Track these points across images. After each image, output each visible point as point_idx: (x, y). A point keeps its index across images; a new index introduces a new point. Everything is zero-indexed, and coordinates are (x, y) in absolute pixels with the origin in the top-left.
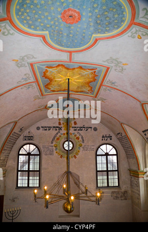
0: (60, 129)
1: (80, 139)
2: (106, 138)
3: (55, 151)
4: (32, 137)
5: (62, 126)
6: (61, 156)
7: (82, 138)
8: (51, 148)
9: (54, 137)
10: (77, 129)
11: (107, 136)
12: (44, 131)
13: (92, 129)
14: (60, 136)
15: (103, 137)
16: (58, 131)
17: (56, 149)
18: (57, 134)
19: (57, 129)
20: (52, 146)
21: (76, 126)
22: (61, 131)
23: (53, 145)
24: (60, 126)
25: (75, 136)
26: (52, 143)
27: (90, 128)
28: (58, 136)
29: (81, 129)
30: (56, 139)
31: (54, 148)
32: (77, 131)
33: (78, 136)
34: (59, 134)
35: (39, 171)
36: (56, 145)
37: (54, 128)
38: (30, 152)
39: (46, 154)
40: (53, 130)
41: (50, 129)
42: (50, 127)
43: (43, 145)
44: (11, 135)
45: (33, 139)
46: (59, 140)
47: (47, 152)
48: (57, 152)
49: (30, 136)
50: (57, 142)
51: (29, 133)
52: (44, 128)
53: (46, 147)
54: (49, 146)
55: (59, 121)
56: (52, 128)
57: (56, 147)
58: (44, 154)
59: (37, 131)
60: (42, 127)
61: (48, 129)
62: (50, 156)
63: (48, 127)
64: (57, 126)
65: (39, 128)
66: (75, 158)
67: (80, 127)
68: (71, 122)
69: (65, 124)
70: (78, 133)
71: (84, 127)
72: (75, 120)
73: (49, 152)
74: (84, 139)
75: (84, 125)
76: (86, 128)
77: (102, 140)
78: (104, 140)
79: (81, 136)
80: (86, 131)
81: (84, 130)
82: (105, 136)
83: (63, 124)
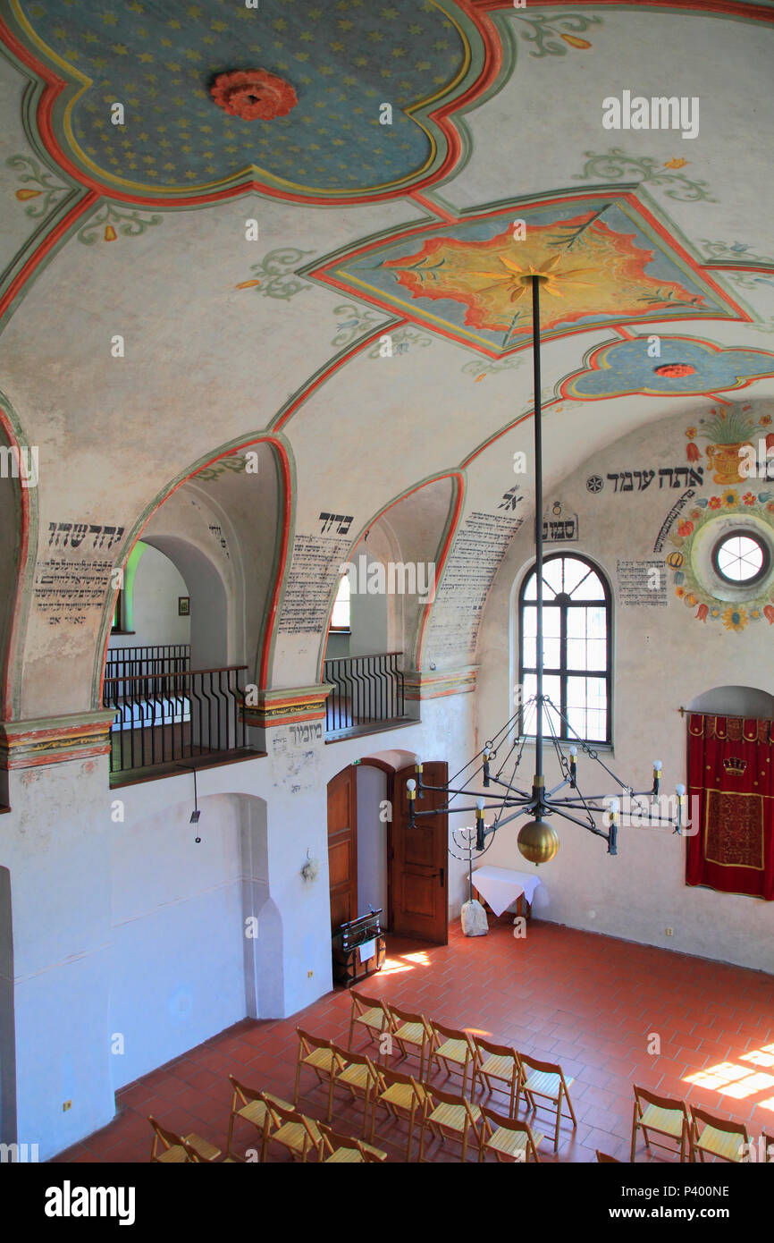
0: (696, 477)
3: (672, 588)
4: (570, 524)
5: (704, 461)
6: (703, 611)
9: (669, 521)
12: (622, 496)
14: (696, 515)
16: (683, 489)
17: (678, 577)
18: (681, 503)
19: (682, 478)
20: (659, 564)
22: (697, 488)
23: (663, 556)
24: (694, 466)
25: (772, 507)
26: (658, 547)
28: (685, 514)
30: (675, 529)
31: (669, 571)
34: (691, 505)
35: (607, 675)
36: (676, 556)
37: (666, 478)
38: (567, 592)
39: (634, 599)
40: (661, 486)
41: (647, 484)
42: (645, 474)
43: (618, 561)
44: (462, 525)
45: (575, 534)
46: (689, 534)
47: (634, 592)
48: (681, 592)
49: (562, 519)
50: (682, 544)
51: (557, 510)
52: (620, 480)
53: (629, 567)
54: (643, 563)
55: (689, 442)
56: (657, 477)
57: (675, 566)
58: (624, 600)
59: (591, 494)
60: (610, 477)
61: (636, 486)
62: (650, 607)
63: (638, 474)
64: (679, 465)
65: (600, 484)
66: (771, 622)
68: (751, 440)
69: (717, 452)
72: (771, 428)
73: (645, 594)
83: (709, 450)
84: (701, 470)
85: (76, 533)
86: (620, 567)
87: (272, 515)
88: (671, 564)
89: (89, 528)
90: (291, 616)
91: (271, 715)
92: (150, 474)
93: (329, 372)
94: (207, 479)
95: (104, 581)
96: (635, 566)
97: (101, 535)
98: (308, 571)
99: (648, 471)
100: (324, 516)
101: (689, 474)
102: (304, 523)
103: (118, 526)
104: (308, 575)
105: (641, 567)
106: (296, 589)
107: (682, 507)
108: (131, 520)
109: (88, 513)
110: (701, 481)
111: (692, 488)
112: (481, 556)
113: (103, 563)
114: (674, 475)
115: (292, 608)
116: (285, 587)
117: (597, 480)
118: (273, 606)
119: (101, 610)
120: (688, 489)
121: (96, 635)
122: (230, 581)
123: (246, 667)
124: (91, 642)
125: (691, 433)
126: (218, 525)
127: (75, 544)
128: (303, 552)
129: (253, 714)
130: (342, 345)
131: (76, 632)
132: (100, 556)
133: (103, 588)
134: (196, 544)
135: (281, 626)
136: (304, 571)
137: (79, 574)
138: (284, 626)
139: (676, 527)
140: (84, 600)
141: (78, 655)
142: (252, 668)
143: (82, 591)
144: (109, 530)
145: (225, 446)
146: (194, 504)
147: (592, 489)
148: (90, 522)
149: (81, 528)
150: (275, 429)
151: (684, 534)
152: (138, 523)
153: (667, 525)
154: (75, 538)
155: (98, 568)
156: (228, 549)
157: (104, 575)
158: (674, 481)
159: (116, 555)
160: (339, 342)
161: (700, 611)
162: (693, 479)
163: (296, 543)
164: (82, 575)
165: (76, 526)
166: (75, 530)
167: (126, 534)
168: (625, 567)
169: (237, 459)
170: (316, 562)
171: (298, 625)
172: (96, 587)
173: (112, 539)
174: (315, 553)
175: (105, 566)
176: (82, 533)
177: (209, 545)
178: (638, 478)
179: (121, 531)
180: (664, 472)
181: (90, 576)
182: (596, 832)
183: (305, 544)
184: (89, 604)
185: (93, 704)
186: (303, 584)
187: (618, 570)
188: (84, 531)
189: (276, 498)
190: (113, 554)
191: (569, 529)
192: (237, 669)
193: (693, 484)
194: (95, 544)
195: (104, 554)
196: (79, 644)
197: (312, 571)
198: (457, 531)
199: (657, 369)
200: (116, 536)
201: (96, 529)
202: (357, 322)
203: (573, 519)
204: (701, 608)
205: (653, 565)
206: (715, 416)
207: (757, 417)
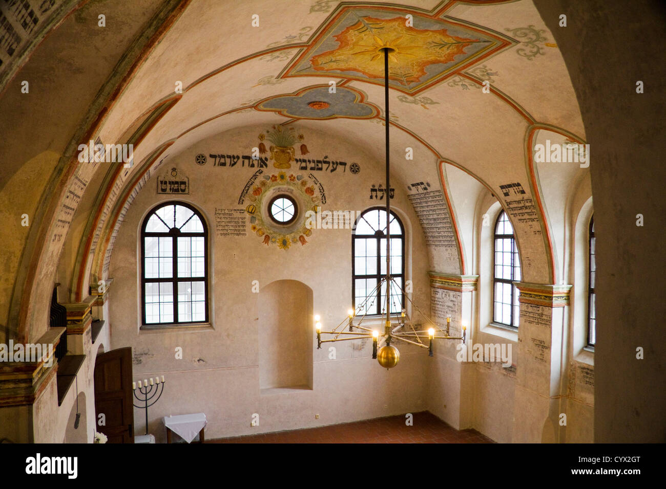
0: (264, 163)
1: (317, 193)
2: (379, 194)
3: (249, 225)
4: (184, 183)
5: (268, 154)
6: (267, 239)
7: (322, 190)
8: (237, 215)
9: (248, 187)
10: (310, 165)
11: (383, 187)
12: (219, 169)
13: (348, 167)
14: (263, 184)
15: (373, 190)
16: (256, 169)
17: (253, 219)
18: (255, 176)
19: (256, 162)
20: (242, 211)
21: (306, 157)
22: (264, 169)
23: (244, 207)
24: (263, 156)
25: (304, 183)
26: (241, 201)
27: (342, 164)
28: (257, 183)
29: (318, 165)
30: (251, 191)
31: (247, 216)
32: (309, 171)
33: (310, 184)
34: (261, 178)
36: (252, 207)
37: (246, 161)
38: (178, 226)
39: (225, 232)
40: (243, 165)
41: (235, 163)
42: (234, 157)
43: (216, 208)
45: (187, 190)
46: (259, 194)
47: (226, 228)
48: (254, 228)
49: (177, 179)
50: (255, 200)
51: (174, 173)
52: (218, 159)
53: (223, 212)
54: (231, 210)
55: (260, 142)
56: (241, 160)
57: (251, 213)
58: (219, 232)
59: (198, 166)
60: (211, 156)
61: (228, 164)
62: (236, 237)
63: (229, 157)
65: (204, 160)
66: (303, 244)
67: (316, 162)
68: (293, 146)
69: (275, 150)
70: (311, 176)
71: (325, 160)
72: (304, 142)
73: (233, 228)
74: (326, 193)
75: (326, 157)
76: (331, 164)
77: (371, 197)
78: (374, 197)
79: (318, 185)
80: (332, 171)
81: (327, 169)
82: (377, 188)
83: (271, 149)
84: (266, 159)
86: (217, 212)
88: (248, 212)
96: (226, 212)
99: (236, 156)
101: (260, 160)
105: (230, 213)
107: (255, 179)
110: (266, 165)
111: (261, 169)
114: (251, 160)
117: (203, 157)
120: (258, 169)
125: (262, 137)
139: (251, 190)
147: (199, 162)
151: (256, 194)
153: (247, 189)
158: (251, 163)
161: (265, 239)
162: (262, 164)
168: (220, 212)
178: (229, 159)
180: (244, 157)
187: (215, 214)
191: (183, 187)
193: (262, 166)
199: (309, 104)
203: (186, 180)
204: (266, 237)
205: (238, 211)
206: (275, 130)
207: (296, 134)
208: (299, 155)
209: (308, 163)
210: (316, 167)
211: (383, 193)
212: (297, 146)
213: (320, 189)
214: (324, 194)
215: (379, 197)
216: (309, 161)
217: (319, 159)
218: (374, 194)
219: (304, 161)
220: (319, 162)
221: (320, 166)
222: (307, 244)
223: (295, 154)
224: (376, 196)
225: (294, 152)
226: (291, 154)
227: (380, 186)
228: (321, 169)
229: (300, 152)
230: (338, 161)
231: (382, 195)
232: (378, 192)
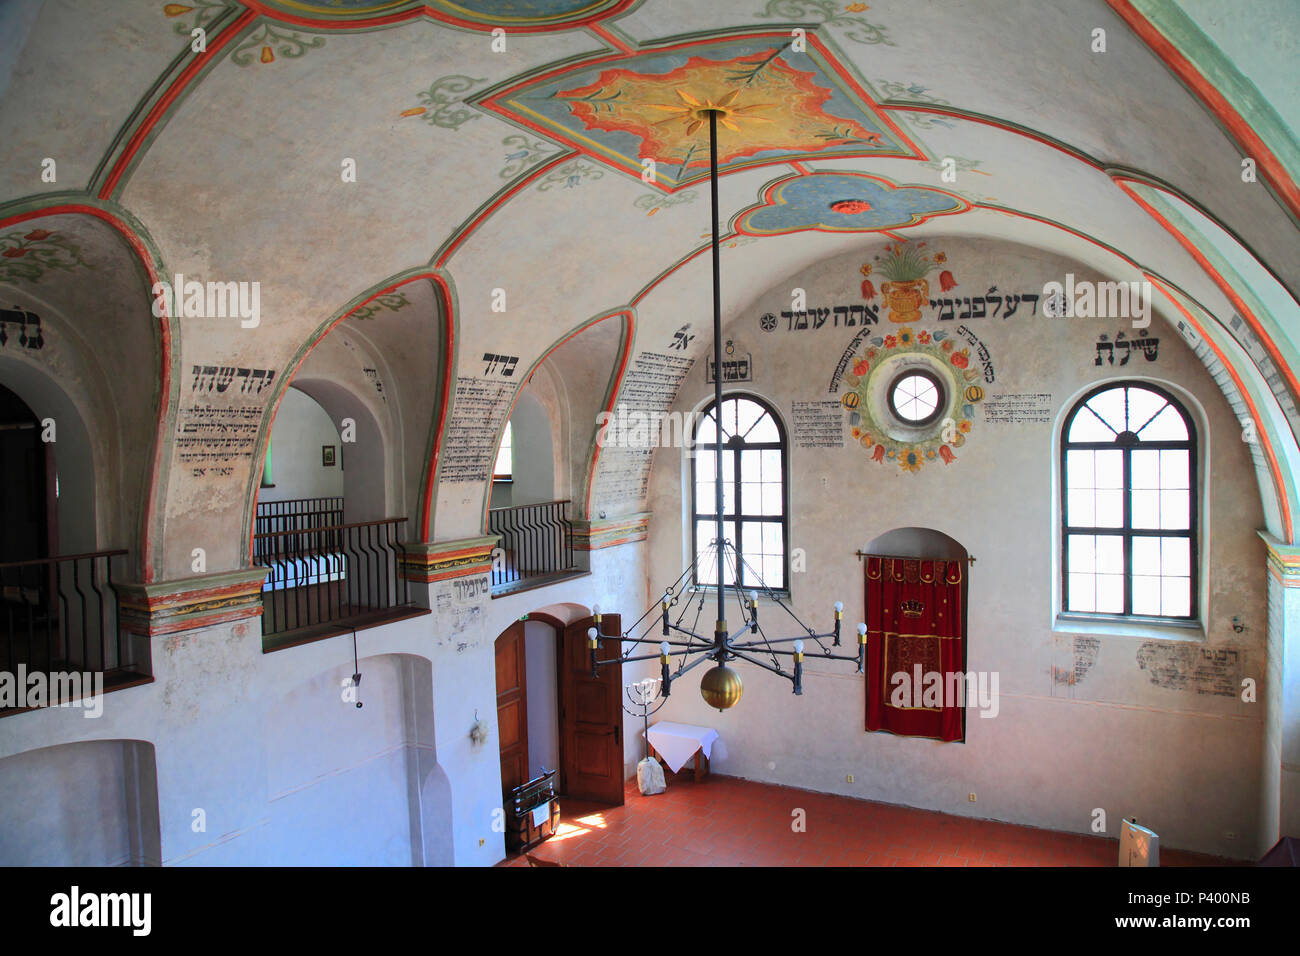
0: (871, 315)
1: (974, 362)
2: (1119, 353)
3: (847, 429)
4: (744, 363)
5: (879, 299)
6: (879, 452)
7: (984, 355)
8: (828, 411)
9: (844, 360)
10: (958, 311)
11: (1129, 338)
12: (797, 335)
13: (1041, 303)
14: (872, 354)
15: (1100, 347)
16: (858, 328)
17: (854, 418)
18: (857, 341)
19: (857, 316)
20: (835, 404)
21: (951, 295)
22: (872, 327)
23: (838, 397)
24: (869, 303)
25: (947, 346)
26: (834, 388)
27: (1027, 298)
28: (860, 353)
29: (976, 308)
30: (850, 368)
31: (845, 412)
32: (957, 322)
33: (960, 345)
34: (867, 343)
35: (783, 519)
36: (852, 396)
37: (841, 316)
38: (741, 434)
39: (809, 441)
40: (836, 324)
41: (823, 322)
42: (820, 312)
43: (793, 402)
44: (631, 366)
45: (748, 376)
46: (865, 373)
47: (810, 434)
48: (857, 433)
49: (735, 359)
50: (858, 384)
51: (730, 349)
52: (794, 319)
53: (805, 408)
54: (818, 404)
55: (863, 279)
56: (832, 315)
57: (851, 406)
58: (799, 442)
59: (765, 333)
60: (784, 315)
61: (811, 325)
62: (826, 449)
63: (812, 313)
64: (854, 304)
65: (773, 322)
66: (947, 462)
67: (971, 301)
68: (926, 278)
69: (892, 290)
70: (961, 330)
71: (991, 295)
72: (945, 266)
73: (821, 435)
74: (994, 361)
75: (993, 289)
76: (1004, 303)
77: (1099, 362)
78: (1105, 361)
79: (977, 346)
80: (1006, 315)
81: (995, 313)
82: (1112, 340)
83: (884, 288)
84: (876, 308)
85: (223, 377)
86: (795, 408)
87: (432, 356)
88: (847, 405)
89: (236, 372)
90: (453, 463)
91: (434, 569)
92: (302, 313)
93: (497, 205)
94: (362, 318)
95: (253, 428)
96: (810, 406)
97: (250, 378)
98: (471, 416)
99: (823, 309)
100: (488, 357)
101: (864, 313)
102: (468, 364)
103: (268, 368)
104: (471, 420)
105: (817, 408)
106: (458, 435)
107: (857, 346)
108: (283, 362)
109: (235, 355)
110: (876, 320)
111: (867, 326)
112: (651, 398)
113: (252, 410)
114: (849, 313)
115: (454, 455)
116: (447, 433)
117: (771, 317)
118: (434, 454)
119: (250, 460)
120: (862, 327)
121: (245, 486)
122: (386, 427)
123: (406, 519)
124: (240, 495)
125: (866, 270)
126: (373, 367)
127: (221, 388)
128: (466, 395)
129: (414, 568)
130: (509, 177)
131: (224, 484)
132: (249, 401)
133: (252, 436)
134: (350, 387)
135: (443, 475)
136: (467, 416)
137: (227, 421)
138: (447, 474)
139: (851, 367)
140: (231, 449)
141: (225, 509)
142: (412, 519)
143: (229, 440)
144: (259, 373)
145: (384, 282)
146: (346, 344)
147: (766, 327)
148: (238, 365)
149: (228, 372)
150: (438, 265)
151: (860, 373)
152: (290, 365)
153: (842, 364)
154: (221, 382)
155: (248, 414)
156: (384, 393)
157: (253, 422)
158: (849, 319)
159: (266, 400)
160: (507, 174)
161: (876, 452)
162: (868, 317)
163: (459, 385)
164: (229, 422)
165: (223, 369)
166: (221, 374)
167: (277, 378)
168: (799, 407)
169: (395, 296)
170: (480, 406)
171: (461, 474)
172: (244, 435)
173: (262, 383)
174: (479, 396)
175: (254, 412)
176: (228, 377)
177: (363, 388)
178: (813, 316)
179: (272, 374)
180: (838, 310)
181: (238, 423)
182: (780, 674)
183: (468, 387)
184: (237, 454)
185: (243, 562)
186: (466, 430)
187: (793, 411)
188: (232, 374)
189: (437, 338)
190: (262, 400)
191: (743, 369)
192: (397, 521)
193: (868, 322)
194: (243, 389)
195: (253, 399)
196: (226, 498)
197: (476, 416)
198: (627, 372)
199: (832, 205)
200: (266, 380)
201: (244, 373)
202: (527, 153)
203: (747, 358)
204: (877, 448)
205: (829, 405)
206: (890, 253)
207: (931, 254)
208: (936, 293)
209: (955, 305)
210: (973, 311)
211: (1129, 352)
212: (933, 277)
213: (980, 354)
214: (989, 363)
215: (1117, 361)
216: (958, 302)
217: (978, 295)
218: (1105, 354)
219: (948, 302)
220: (978, 300)
221: (980, 307)
222: (954, 461)
223: (930, 291)
224: (1111, 359)
225: (926, 289)
226: (922, 292)
227: (1121, 335)
228: (982, 314)
229: (939, 287)
230: (1020, 294)
231: (1125, 355)
232: (1115, 350)
